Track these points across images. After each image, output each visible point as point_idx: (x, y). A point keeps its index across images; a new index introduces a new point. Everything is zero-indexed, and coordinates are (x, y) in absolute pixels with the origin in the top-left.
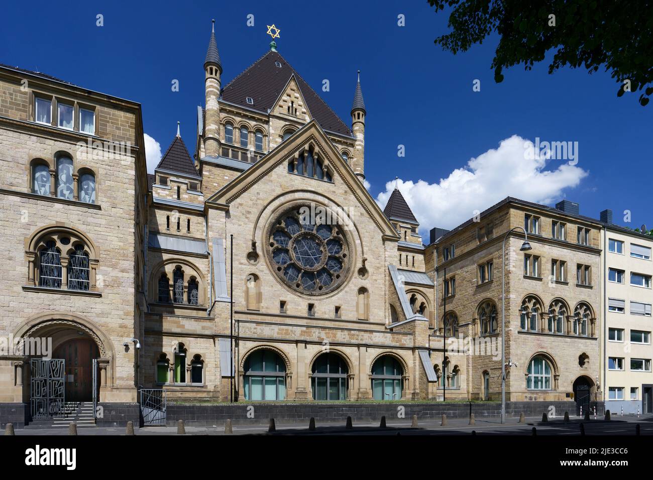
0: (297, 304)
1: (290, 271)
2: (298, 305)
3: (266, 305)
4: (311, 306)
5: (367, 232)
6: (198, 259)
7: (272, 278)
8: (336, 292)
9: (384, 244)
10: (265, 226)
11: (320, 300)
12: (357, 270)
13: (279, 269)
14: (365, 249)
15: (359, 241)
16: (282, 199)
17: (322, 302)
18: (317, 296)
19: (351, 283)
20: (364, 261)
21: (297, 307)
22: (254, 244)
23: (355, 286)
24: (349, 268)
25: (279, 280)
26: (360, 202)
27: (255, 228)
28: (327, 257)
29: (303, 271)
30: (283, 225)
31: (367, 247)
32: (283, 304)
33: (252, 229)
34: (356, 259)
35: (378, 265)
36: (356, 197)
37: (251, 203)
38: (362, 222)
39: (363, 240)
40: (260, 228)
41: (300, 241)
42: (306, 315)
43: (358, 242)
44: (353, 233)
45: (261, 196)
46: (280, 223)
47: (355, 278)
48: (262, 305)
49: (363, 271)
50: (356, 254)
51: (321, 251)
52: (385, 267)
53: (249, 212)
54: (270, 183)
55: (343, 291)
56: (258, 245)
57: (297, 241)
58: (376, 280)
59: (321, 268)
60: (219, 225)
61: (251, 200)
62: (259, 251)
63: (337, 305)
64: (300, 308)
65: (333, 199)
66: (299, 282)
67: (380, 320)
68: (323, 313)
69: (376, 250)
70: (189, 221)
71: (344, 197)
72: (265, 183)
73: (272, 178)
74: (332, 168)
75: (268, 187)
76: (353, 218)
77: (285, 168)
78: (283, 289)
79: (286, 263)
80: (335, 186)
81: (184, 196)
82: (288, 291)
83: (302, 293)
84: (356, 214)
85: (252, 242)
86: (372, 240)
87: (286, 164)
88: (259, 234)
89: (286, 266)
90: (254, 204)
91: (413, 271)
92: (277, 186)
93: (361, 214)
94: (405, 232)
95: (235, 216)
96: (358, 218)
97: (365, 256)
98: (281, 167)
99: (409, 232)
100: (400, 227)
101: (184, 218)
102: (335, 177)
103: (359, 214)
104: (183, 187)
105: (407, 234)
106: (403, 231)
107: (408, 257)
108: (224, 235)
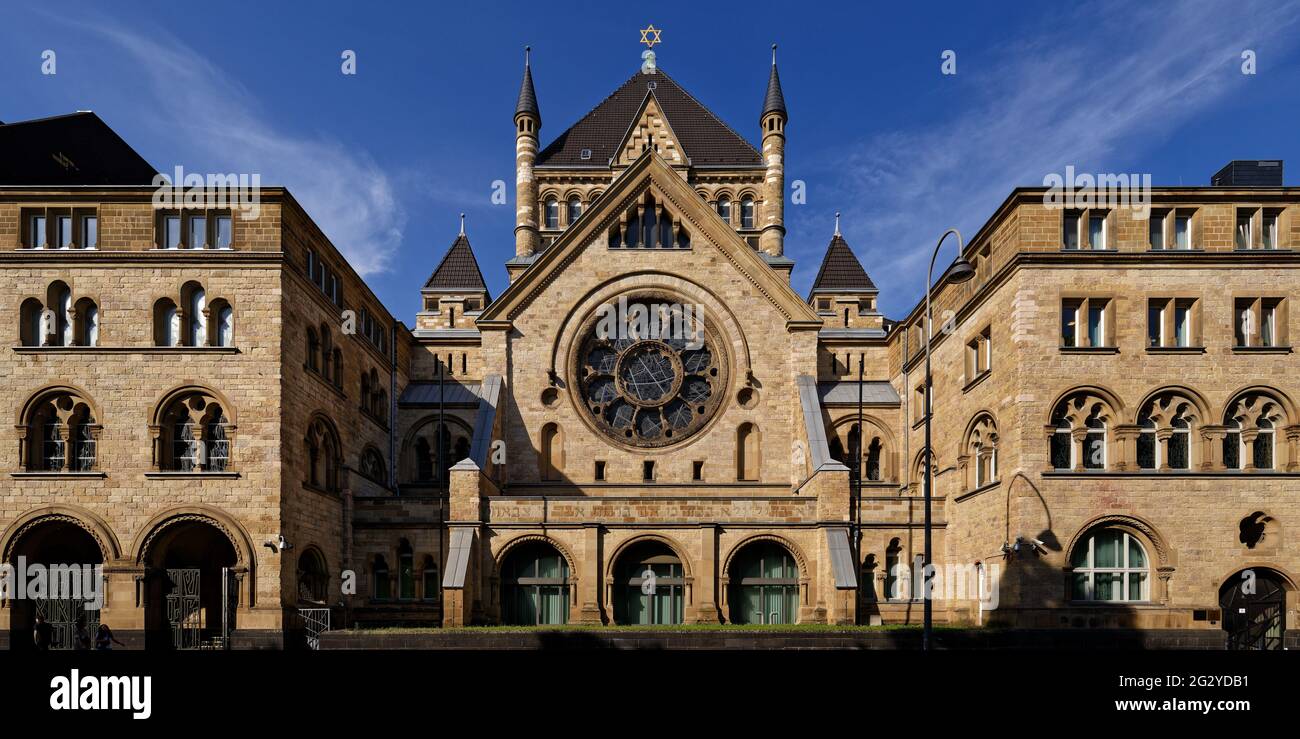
0: (625, 464)
1: (618, 412)
2: (626, 466)
3: (572, 471)
4: (649, 467)
5: (755, 323)
6: (468, 411)
7: (582, 427)
8: (695, 437)
9: (789, 340)
10: (570, 345)
11: (665, 453)
12: (735, 393)
13: (597, 411)
14: (754, 354)
15: (742, 341)
16: (599, 295)
17: (669, 457)
18: (662, 446)
19: (724, 417)
20: (750, 375)
21: (624, 470)
22: (552, 374)
23: (732, 422)
24: (721, 393)
25: (594, 427)
26: (741, 273)
27: (555, 350)
28: (682, 380)
29: (638, 409)
31: (757, 349)
32: (600, 467)
33: (551, 353)
34: (735, 374)
35: (778, 380)
36: (734, 265)
37: (547, 311)
38: (746, 308)
39: (748, 338)
40: (564, 349)
41: (635, 358)
42: (640, 481)
43: (739, 343)
44: (729, 330)
45: (564, 297)
47: (732, 408)
48: (565, 471)
49: (747, 395)
50: (736, 366)
51: (673, 370)
52: (793, 380)
53: (545, 327)
54: (578, 273)
55: (709, 435)
56: (560, 376)
57: (629, 360)
58: (774, 407)
59: (670, 398)
60: (496, 354)
61: (548, 306)
63: (697, 459)
64: (629, 470)
65: (688, 276)
66: (631, 428)
67: (783, 478)
68: (670, 475)
69: (775, 352)
70: (464, 356)
71: (709, 268)
72: (570, 275)
73: (581, 265)
74: (687, 224)
75: (575, 279)
76: (728, 303)
77: (603, 243)
78: (601, 442)
79: (609, 399)
80: (693, 254)
81: (460, 321)
82: (609, 444)
83: (634, 445)
84: (733, 295)
85: (550, 373)
86: (766, 336)
87: (605, 235)
88: (561, 356)
89: (609, 403)
90: (552, 312)
91: (861, 382)
92: (590, 276)
93: (745, 293)
94: (847, 311)
95: (523, 337)
96: (738, 301)
97: (752, 367)
98: (597, 242)
99: (854, 311)
100: (835, 303)
101: (457, 353)
102: (693, 239)
103: (740, 293)
104: (458, 308)
105: (850, 314)
106: (841, 310)
107: (851, 356)
108: (505, 369)
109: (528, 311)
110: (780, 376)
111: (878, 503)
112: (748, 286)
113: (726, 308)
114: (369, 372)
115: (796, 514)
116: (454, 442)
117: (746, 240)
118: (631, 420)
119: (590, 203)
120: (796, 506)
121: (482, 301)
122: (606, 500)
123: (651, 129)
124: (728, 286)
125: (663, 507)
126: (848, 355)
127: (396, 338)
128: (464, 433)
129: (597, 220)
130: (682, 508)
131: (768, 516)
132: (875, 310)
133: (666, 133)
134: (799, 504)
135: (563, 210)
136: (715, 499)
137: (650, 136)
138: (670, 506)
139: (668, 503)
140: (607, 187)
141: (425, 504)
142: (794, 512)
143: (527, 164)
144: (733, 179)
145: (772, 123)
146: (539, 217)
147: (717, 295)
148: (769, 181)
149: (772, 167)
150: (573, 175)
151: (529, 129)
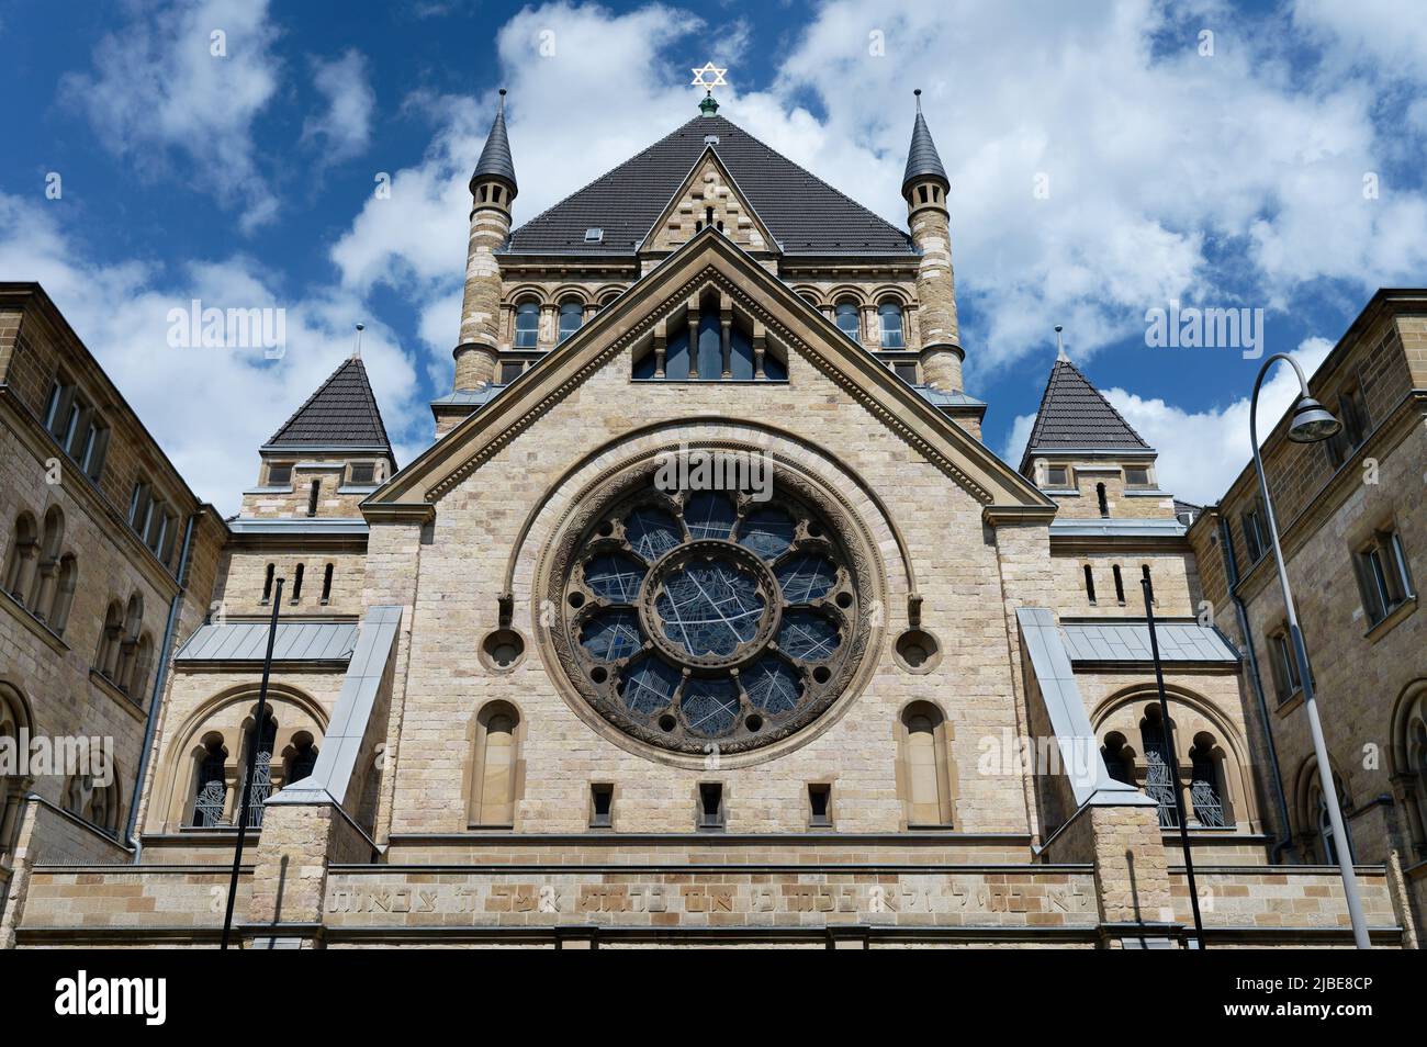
0: (655, 789)
1: (644, 680)
2: (660, 795)
3: (538, 805)
4: (711, 796)
5: (920, 509)
6: (321, 677)
7: (561, 708)
8: (811, 730)
9: (991, 540)
11: (745, 765)
12: (890, 641)
13: (599, 676)
14: (919, 566)
15: (895, 541)
16: (610, 459)
17: (754, 774)
18: (734, 752)
19: (868, 690)
20: (915, 607)
21: (654, 802)
22: (506, 607)
23: (887, 699)
24: (859, 640)
25: (589, 711)
26: (884, 421)
27: (515, 557)
28: (778, 615)
29: (686, 671)
30: (618, 532)
31: (924, 556)
32: (602, 796)
33: (506, 562)
34: (884, 604)
35: (978, 615)
36: (869, 409)
37: (506, 486)
38: (899, 482)
39: (905, 537)
40: (531, 554)
41: (679, 574)
42: (690, 830)
43: (887, 546)
44: (867, 521)
45: (541, 461)
46: (607, 530)
47: (887, 671)
48: (522, 805)
49: (916, 646)
50: (884, 590)
51: (759, 596)
52: (1006, 616)
53: (498, 514)
54: (571, 421)
55: (839, 727)
56: (522, 608)
57: (668, 575)
58: (974, 670)
59: (754, 651)
60: (395, 565)
61: (508, 478)
62: (521, 624)
63: (817, 778)
64: (665, 803)
65: (785, 427)
66: (671, 712)
67: (1009, 823)
68: (756, 816)
69: (965, 562)
70: (330, 568)
71: (825, 413)
72: (554, 424)
73: (577, 407)
74: (779, 342)
75: (566, 432)
76: (864, 474)
77: (620, 371)
78: (604, 743)
79: (626, 652)
80: (793, 389)
81: (328, 503)
82: (622, 747)
83: (675, 749)
84: (873, 458)
85: (501, 601)
86: (945, 532)
87: (625, 359)
88: (526, 571)
89: (623, 661)
90: (516, 488)
91: (1151, 621)
92: (594, 425)
93: (894, 455)
94: (1101, 488)
95: (455, 532)
96: (882, 471)
97: (920, 590)
98: (609, 369)
99: (1115, 487)
100: (1077, 473)
101: (315, 563)
102: (791, 365)
103: (887, 457)
104: (330, 480)
105: (1108, 493)
106: (1088, 486)
107: (1122, 571)
108: (411, 593)
109: (468, 486)
110: (981, 608)
111: (1232, 881)
112: (902, 446)
113: (862, 483)
114: (125, 599)
115: (1048, 905)
116: (282, 740)
117: (892, 368)
118: (671, 694)
119: (597, 308)
120: (1048, 887)
122: (611, 871)
123: (711, 201)
124: (862, 445)
125: (744, 888)
126: (1117, 571)
127: (194, 535)
128: (308, 724)
129: (610, 335)
130: (786, 891)
131: (984, 911)
132: (1156, 487)
133: (737, 205)
134: (1054, 881)
135: (549, 319)
136: (862, 871)
137: (710, 211)
138: (760, 887)
139: (753, 881)
140: (630, 285)
141: (197, 882)
142: (1044, 900)
143: (486, 249)
144: (861, 272)
145: (923, 192)
146: (503, 330)
147: (842, 458)
148: (926, 275)
149: (930, 256)
150: (569, 266)
151: (496, 199)
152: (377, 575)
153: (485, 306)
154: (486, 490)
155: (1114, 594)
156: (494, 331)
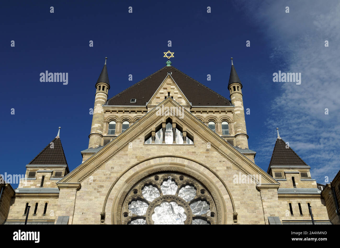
5: (236, 185)
9: (260, 194)
14: (236, 203)
15: (228, 195)
16: (137, 168)
20: (235, 217)
22: (103, 217)
26: (224, 157)
27: (106, 201)
28: (191, 219)
30: (140, 192)
31: (238, 200)
33: (103, 202)
34: (225, 216)
35: (256, 219)
36: (220, 153)
37: (104, 177)
38: (229, 176)
39: (232, 194)
40: (112, 199)
43: (226, 197)
44: (220, 188)
45: (115, 169)
46: (136, 192)
50: (225, 211)
52: (265, 220)
53: (101, 187)
54: (125, 157)
56: (108, 217)
60: (67, 203)
61: (105, 175)
62: (108, 222)
65: (193, 159)
69: (251, 202)
70: (46, 204)
71: (206, 155)
72: (119, 158)
73: (127, 153)
74: (191, 132)
75: (123, 160)
76: (218, 173)
77: (141, 141)
80: (195, 147)
81: (47, 183)
84: (221, 168)
85: (101, 215)
86: (244, 192)
87: (142, 137)
88: (110, 205)
90: (107, 178)
92: (132, 158)
93: (228, 168)
94: (293, 178)
95: (87, 192)
96: (224, 172)
97: (237, 211)
98: (137, 141)
99: (298, 177)
100: (285, 173)
101: (41, 202)
102: (195, 139)
103: (225, 168)
104: (48, 175)
105: (295, 180)
106: (289, 177)
107: (301, 205)
108: (72, 212)
110: (257, 217)
112: (230, 164)
113: (217, 177)
117: (226, 140)
119: (134, 122)
121: (63, 172)
123: (169, 90)
124: (217, 164)
126: (299, 204)
129: (138, 130)
132: (310, 178)
133: (177, 91)
135: (119, 126)
137: (169, 93)
143: (100, 104)
144: (216, 112)
145: (234, 87)
146: (104, 129)
147: (211, 169)
148: (236, 113)
149: (237, 107)
150: (125, 110)
151: (103, 90)
152: (62, 206)
153: (99, 122)
154: (98, 179)
155: (299, 213)
156: (102, 130)
